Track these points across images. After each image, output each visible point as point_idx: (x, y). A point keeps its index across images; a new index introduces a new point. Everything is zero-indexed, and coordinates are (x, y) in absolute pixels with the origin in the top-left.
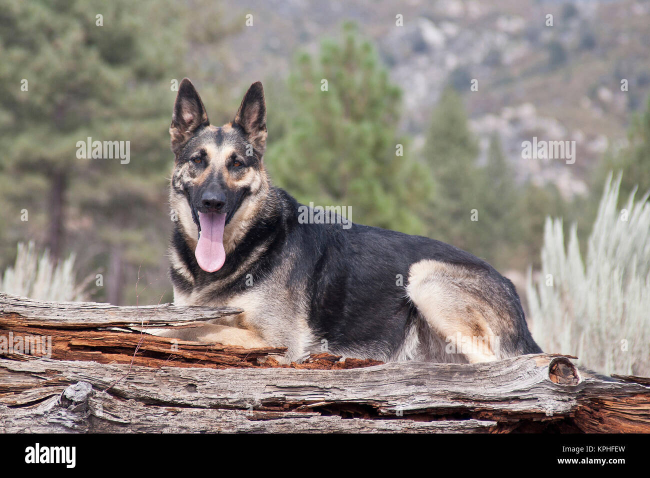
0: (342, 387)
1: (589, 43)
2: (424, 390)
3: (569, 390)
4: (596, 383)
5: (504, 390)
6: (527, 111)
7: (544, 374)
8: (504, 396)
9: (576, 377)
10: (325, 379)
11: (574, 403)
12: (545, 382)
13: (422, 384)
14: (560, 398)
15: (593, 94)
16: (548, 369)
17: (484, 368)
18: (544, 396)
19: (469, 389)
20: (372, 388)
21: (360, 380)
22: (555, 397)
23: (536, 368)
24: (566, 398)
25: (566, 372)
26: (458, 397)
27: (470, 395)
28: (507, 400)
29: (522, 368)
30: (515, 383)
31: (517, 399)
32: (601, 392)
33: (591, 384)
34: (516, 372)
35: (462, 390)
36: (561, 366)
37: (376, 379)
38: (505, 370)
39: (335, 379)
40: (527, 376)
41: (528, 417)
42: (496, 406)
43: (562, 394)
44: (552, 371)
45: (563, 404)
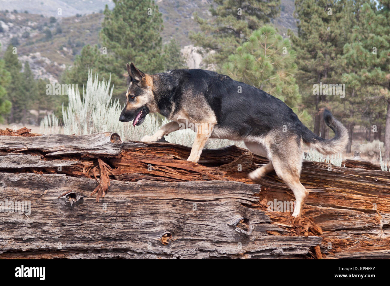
0: (31, 143)
1: (60, 31)
2: (63, 145)
3: (118, 146)
4: (128, 143)
5: (93, 146)
6: (38, 54)
7: (109, 139)
8: (93, 148)
9: (120, 141)
10: (24, 140)
11: (120, 151)
12: (109, 143)
13: (62, 143)
14: (114, 149)
15: (61, 49)
16: (110, 138)
17: (85, 137)
18: (108, 148)
19: (80, 145)
20: (42, 144)
21: (37, 141)
22: (113, 148)
23: (105, 137)
24: (117, 148)
25: (117, 139)
26: (76, 148)
27: (80, 147)
28: (94, 149)
29: (100, 137)
30: (97, 143)
31: (98, 149)
32: (129, 146)
33: (126, 143)
34: (98, 139)
35: (77, 145)
36: (115, 136)
37: (44, 140)
38: (93, 138)
39: (28, 140)
40: (102, 140)
41: (102, 156)
42: (90, 152)
43: (115, 147)
44: (112, 139)
45: (116, 151)
